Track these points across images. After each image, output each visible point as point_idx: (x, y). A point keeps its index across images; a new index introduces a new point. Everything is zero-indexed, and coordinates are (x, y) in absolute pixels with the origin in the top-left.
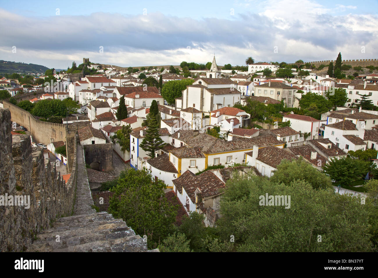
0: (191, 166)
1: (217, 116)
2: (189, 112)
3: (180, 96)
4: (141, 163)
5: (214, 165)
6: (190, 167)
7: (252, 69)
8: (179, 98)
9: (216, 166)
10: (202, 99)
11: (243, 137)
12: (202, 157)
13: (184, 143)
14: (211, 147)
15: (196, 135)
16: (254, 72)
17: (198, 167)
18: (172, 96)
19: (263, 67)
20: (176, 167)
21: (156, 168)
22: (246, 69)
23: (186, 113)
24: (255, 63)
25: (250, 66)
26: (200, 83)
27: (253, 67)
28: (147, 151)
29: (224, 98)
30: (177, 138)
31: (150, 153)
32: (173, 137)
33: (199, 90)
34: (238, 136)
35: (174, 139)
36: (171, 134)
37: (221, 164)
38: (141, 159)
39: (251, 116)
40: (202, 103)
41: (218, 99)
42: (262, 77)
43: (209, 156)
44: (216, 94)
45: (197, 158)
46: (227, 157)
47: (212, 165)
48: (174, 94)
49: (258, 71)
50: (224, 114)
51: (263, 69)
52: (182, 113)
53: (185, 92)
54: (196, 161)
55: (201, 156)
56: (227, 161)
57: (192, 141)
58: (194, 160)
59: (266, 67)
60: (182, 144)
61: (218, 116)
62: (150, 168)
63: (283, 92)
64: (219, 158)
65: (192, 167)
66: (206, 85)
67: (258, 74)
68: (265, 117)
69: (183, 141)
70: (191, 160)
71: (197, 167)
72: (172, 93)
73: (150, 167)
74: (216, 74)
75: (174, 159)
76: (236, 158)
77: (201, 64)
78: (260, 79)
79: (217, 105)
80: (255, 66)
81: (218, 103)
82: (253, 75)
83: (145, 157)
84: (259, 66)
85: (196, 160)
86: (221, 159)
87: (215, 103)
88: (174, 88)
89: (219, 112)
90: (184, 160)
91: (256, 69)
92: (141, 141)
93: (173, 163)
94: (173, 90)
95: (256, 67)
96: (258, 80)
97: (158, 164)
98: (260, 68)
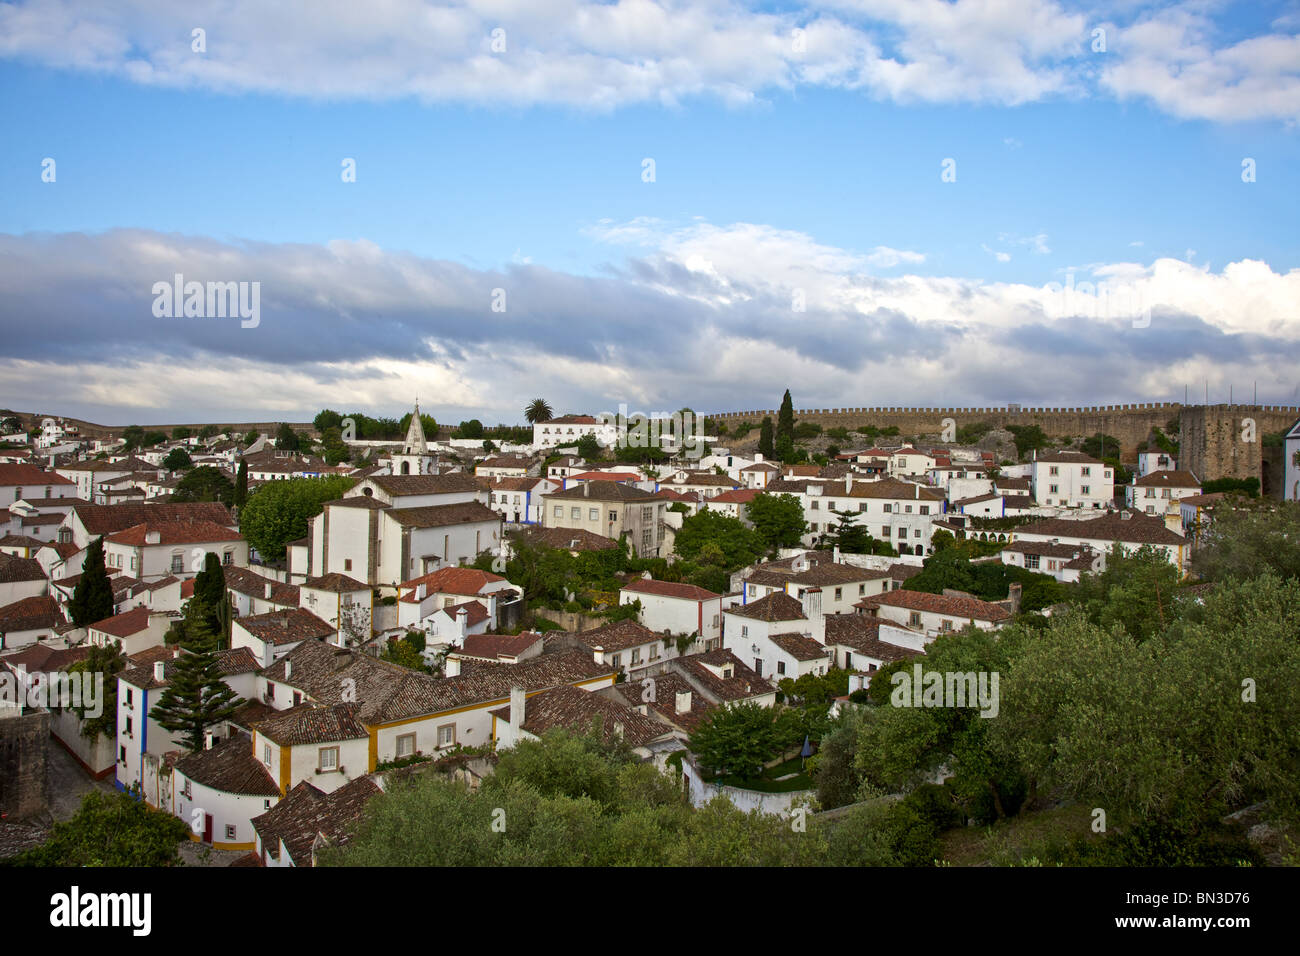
0: (324, 769)
1: (417, 598)
2: (329, 590)
3: (303, 537)
4: (154, 775)
5: (396, 758)
6: (318, 772)
7: (545, 437)
8: (301, 541)
9: (404, 760)
10: (375, 543)
11: (492, 661)
12: (357, 737)
13: (303, 694)
14: (387, 703)
15: (345, 667)
16: (552, 445)
17: (345, 769)
18: (278, 534)
19: (579, 431)
20: (275, 775)
21: (207, 785)
22: (525, 437)
23: (319, 594)
24: (555, 416)
25: (539, 429)
26: (368, 491)
27: (547, 431)
28: (176, 732)
29: (446, 536)
30: (281, 678)
31: (188, 735)
32: (268, 677)
33: (364, 514)
34: (479, 659)
35: (272, 682)
36: (263, 666)
37: (420, 753)
38: (153, 760)
39: (525, 591)
40: (375, 558)
41: (426, 541)
42: (575, 463)
43: (379, 731)
44: (419, 528)
45: (343, 739)
46: (440, 728)
47: (391, 759)
48: (282, 529)
49: (563, 441)
50: (441, 590)
51: (577, 437)
52: (304, 593)
53: (318, 523)
54: (338, 751)
55: (356, 734)
56: (439, 742)
57: (330, 685)
58: (331, 748)
59: (586, 429)
60: (297, 696)
61: (422, 600)
62: (187, 787)
63: (627, 513)
64: (413, 736)
65: (326, 772)
66: (387, 499)
67: (563, 451)
68: (569, 593)
69: (302, 688)
70: (321, 750)
71: (342, 770)
72: (276, 525)
73: (187, 783)
74: (421, 460)
75: (268, 751)
76: (468, 731)
77: (386, 420)
78: (567, 469)
79: (422, 562)
80: (552, 427)
81: (427, 553)
82: (548, 454)
83: (169, 753)
84: (565, 428)
85: (338, 748)
86: (418, 736)
87: (416, 553)
88: (282, 509)
89: (425, 586)
90: (299, 752)
91: (558, 436)
92: (156, 697)
93: (266, 764)
94: (280, 515)
95: (559, 431)
96: (563, 471)
97: (216, 770)
98: (570, 432)
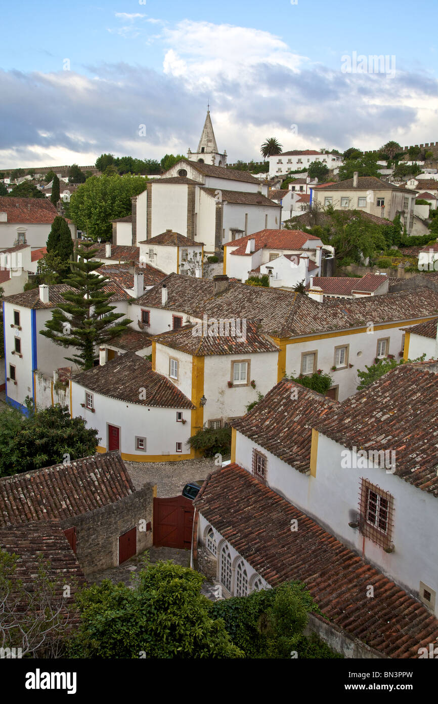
0: (235, 383)
1: (248, 251)
2: (168, 245)
3: (127, 212)
4: (48, 391)
5: (301, 375)
6: (230, 385)
7: (277, 167)
8: (125, 218)
9: (306, 377)
10: (193, 215)
12: (268, 351)
13: (185, 317)
14: (290, 320)
15: (223, 292)
16: (284, 173)
17: (256, 383)
18: (102, 215)
19: (306, 162)
20: (186, 388)
21: (113, 396)
22: (265, 168)
23: (157, 249)
24: (284, 150)
25: (273, 160)
26: (183, 173)
27: (280, 162)
28: (71, 347)
29: (246, 214)
30: (157, 305)
31: (79, 353)
32: (143, 305)
33: (184, 189)
35: (146, 309)
36: (135, 297)
37: (320, 371)
38: (45, 377)
39: (336, 251)
40: (193, 228)
41: (234, 216)
42: (311, 181)
43: (288, 346)
44: (229, 203)
45: (255, 352)
46: (337, 348)
47: (296, 376)
48: (105, 211)
49: (293, 169)
50: (265, 247)
51: (306, 165)
52: (144, 249)
53: (141, 201)
54: (249, 365)
55: (266, 348)
56: (335, 362)
57: (214, 308)
58: (243, 361)
59: (313, 159)
60: (177, 321)
61: (252, 253)
62: (87, 400)
63: (393, 200)
64: (314, 354)
65: (238, 386)
66: (200, 179)
67: (297, 176)
68: (365, 259)
69: (184, 311)
70: (233, 362)
71: (253, 385)
72: (101, 207)
73: (87, 395)
74: (214, 157)
75: (174, 364)
76: (358, 354)
78: (305, 186)
80: (285, 159)
82: (285, 178)
83: (62, 369)
84: (295, 159)
85: (249, 362)
86: (319, 356)
87: (226, 225)
88: (105, 194)
89: (254, 241)
90: (211, 363)
91: (289, 166)
93: (171, 378)
94: (103, 199)
95: (290, 162)
96: (301, 188)
97: (117, 383)
98: (300, 162)
